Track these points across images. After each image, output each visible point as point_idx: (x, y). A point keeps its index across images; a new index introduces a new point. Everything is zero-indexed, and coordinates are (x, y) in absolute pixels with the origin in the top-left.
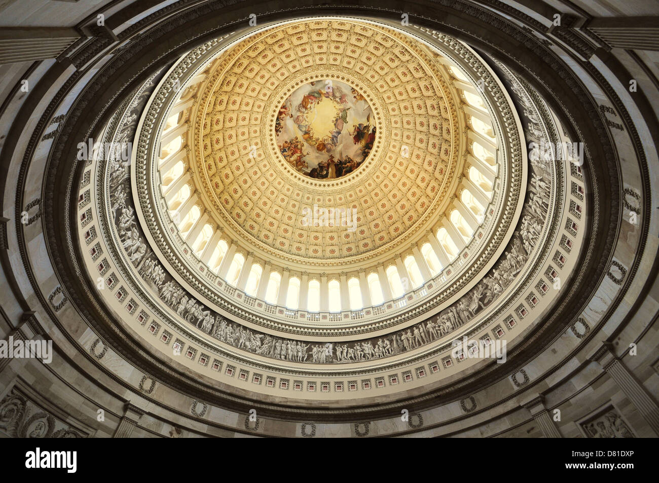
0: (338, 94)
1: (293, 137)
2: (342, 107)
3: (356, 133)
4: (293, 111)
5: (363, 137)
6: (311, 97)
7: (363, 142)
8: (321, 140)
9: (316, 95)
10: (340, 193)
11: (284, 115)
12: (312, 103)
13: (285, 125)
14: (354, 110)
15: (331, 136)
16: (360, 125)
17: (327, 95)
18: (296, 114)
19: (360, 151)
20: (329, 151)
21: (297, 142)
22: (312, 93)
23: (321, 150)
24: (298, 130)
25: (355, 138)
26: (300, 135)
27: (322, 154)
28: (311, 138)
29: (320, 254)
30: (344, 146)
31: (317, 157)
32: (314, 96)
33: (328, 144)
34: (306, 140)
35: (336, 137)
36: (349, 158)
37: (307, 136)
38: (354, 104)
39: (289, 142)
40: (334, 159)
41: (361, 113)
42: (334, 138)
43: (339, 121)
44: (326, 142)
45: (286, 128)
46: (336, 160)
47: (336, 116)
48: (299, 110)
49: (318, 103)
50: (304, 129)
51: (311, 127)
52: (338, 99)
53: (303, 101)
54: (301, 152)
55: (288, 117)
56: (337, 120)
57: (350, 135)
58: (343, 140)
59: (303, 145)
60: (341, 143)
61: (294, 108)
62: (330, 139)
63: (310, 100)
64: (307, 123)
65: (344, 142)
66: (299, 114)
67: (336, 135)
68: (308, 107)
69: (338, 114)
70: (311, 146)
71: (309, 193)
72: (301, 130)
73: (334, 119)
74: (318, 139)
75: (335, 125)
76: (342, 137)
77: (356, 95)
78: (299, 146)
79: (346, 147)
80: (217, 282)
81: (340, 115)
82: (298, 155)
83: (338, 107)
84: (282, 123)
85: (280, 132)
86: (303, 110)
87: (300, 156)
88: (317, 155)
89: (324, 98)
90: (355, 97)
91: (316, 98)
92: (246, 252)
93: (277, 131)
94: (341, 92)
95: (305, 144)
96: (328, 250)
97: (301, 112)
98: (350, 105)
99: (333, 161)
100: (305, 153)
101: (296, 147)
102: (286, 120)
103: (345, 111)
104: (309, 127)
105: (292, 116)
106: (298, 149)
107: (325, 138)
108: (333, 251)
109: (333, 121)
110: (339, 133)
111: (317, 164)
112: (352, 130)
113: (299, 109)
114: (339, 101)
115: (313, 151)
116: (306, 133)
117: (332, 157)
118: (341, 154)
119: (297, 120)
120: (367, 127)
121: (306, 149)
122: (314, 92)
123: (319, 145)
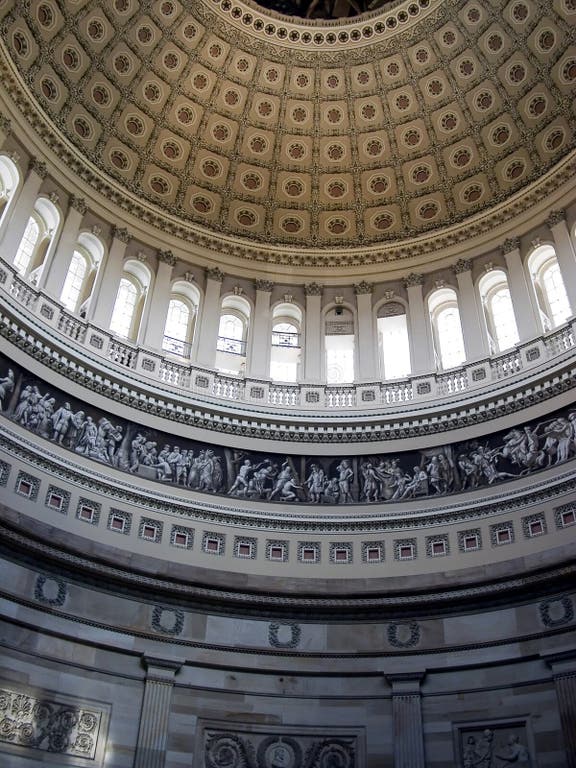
29: (349, 232)
80: (88, 338)
92: (153, 254)
96: (373, 219)
108: (384, 222)
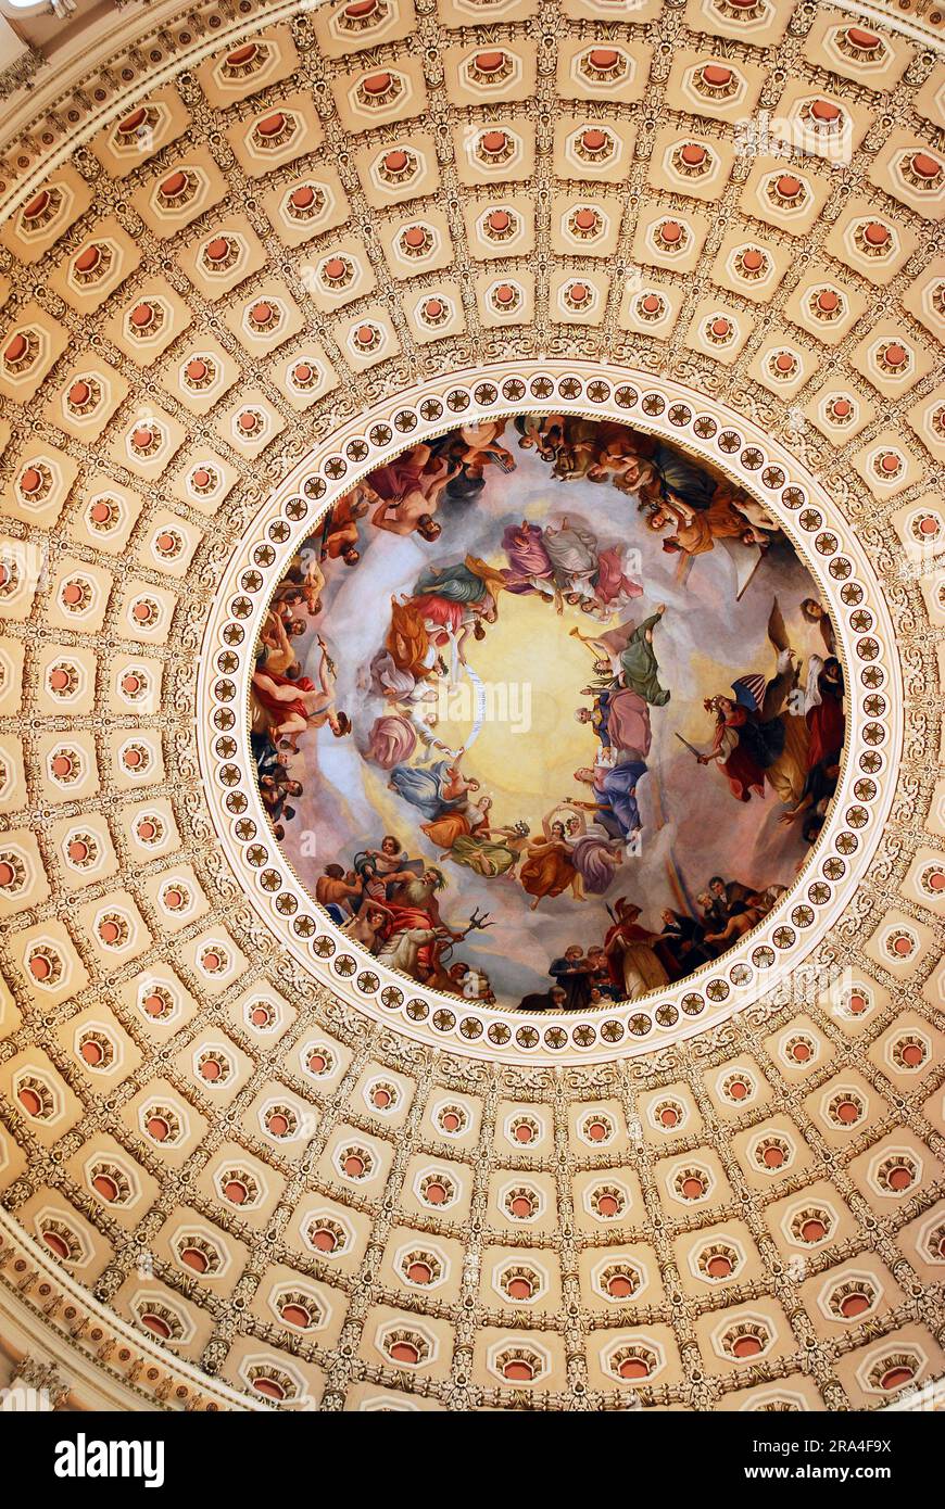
0: (574, 560)
1: (370, 838)
2: (614, 623)
3: (732, 739)
4: (344, 693)
5: (779, 748)
6: (436, 606)
7: (790, 773)
8: (537, 831)
9: (458, 589)
10: (726, 1051)
11: (296, 722)
12: (443, 639)
13: (315, 774)
14: (685, 616)
15: (592, 799)
16: (739, 686)
17: (519, 580)
18: (368, 711)
19: (787, 826)
20: (599, 882)
21: (401, 866)
22: (435, 581)
23: (553, 889)
24: (388, 800)
25: (731, 768)
26: (409, 827)
27: (567, 910)
28: (476, 832)
30: (681, 833)
31: (537, 933)
32: (444, 596)
33: (588, 844)
34: (454, 849)
35: (626, 798)
36: (731, 887)
37: (453, 823)
38: (676, 582)
39: (348, 867)
40: (640, 921)
41: (727, 622)
42: (616, 810)
43: (617, 706)
44: (573, 840)
45: (318, 792)
46: (654, 922)
47: (592, 678)
48: (380, 690)
49: (480, 634)
50: (427, 791)
51: (465, 771)
52: (581, 587)
53: (392, 636)
54: (434, 920)
55: (325, 732)
56: (604, 703)
57: (702, 760)
58: (672, 798)
59: (436, 881)
60: (662, 817)
61: (349, 680)
62: (589, 816)
63: (429, 625)
64: (437, 756)
65: (678, 809)
66: (382, 709)
67: (620, 785)
68: (429, 662)
69: (602, 669)
70: (489, 875)
71: (526, 1095)
72: (410, 798)
73: (589, 702)
74: (521, 832)
75: (600, 730)
76: (660, 785)
77: (670, 531)
78: (416, 889)
79: (700, 832)
81: (617, 670)
82: (419, 935)
83: (593, 626)
84: (295, 765)
85: (290, 814)
86: (404, 683)
87: (429, 944)
88: (535, 917)
89: (505, 599)
90: (670, 545)
91: (459, 604)
93: (272, 808)
94: (587, 539)
95: (450, 870)
97: (394, 697)
98: (654, 595)
99: (638, 934)
100: (458, 923)
101: (397, 892)
102: (313, 746)
103: (636, 639)
104: (453, 773)
105: (344, 725)
106: (411, 903)
107: (563, 817)
109: (584, 715)
110: (634, 768)
111: (545, 967)
112: (703, 728)
113: (377, 678)
114: (589, 592)
115: (505, 903)
116: (447, 808)
117: (627, 912)
118: (677, 880)
119: (377, 746)
120: (787, 680)
121: (459, 893)
122: (446, 576)
123: (535, 862)
